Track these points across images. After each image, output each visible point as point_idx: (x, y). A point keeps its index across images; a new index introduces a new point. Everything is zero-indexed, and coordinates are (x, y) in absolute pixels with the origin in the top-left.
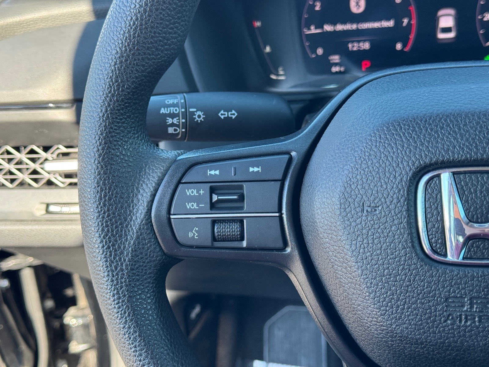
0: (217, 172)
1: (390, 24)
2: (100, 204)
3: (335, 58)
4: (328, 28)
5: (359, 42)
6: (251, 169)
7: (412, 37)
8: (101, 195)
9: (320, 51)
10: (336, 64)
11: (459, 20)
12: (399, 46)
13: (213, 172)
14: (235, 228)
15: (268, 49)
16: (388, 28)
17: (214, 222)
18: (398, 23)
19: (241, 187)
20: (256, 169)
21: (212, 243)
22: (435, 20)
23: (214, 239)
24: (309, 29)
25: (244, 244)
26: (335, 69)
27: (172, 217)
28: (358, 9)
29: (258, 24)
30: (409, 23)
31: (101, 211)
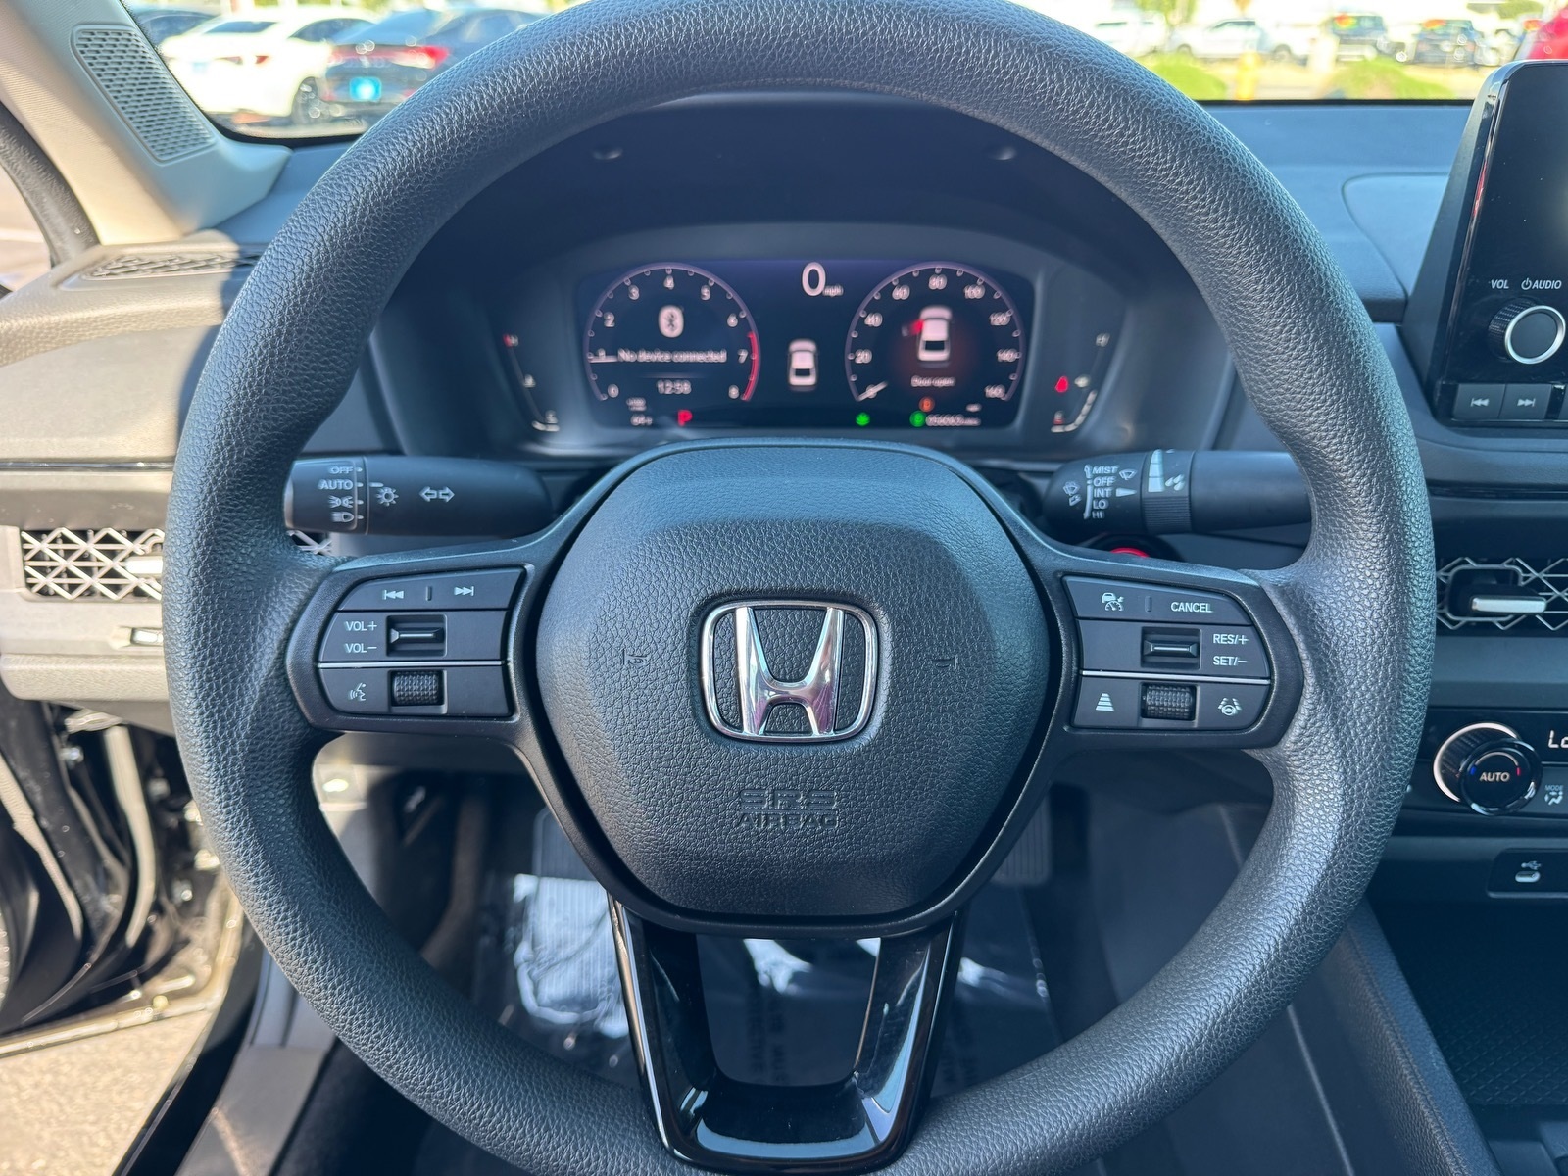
0: (401, 595)
1: (721, 357)
2: (196, 643)
3: (638, 404)
4: (626, 356)
5: (673, 381)
6: (458, 591)
7: (753, 379)
8: (199, 629)
9: (614, 391)
10: (639, 413)
11: (820, 359)
12: (734, 392)
13: (393, 595)
14: (428, 684)
15: (530, 382)
16: (718, 364)
17: (393, 674)
18: (733, 356)
19: (441, 619)
20: (465, 591)
21: (389, 708)
22: (786, 358)
23: (393, 701)
24: (596, 355)
25: (444, 709)
26: (638, 420)
27: (321, 666)
28: (673, 330)
29: (513, 341)
30: (748, 358)
31: (199, 654)
